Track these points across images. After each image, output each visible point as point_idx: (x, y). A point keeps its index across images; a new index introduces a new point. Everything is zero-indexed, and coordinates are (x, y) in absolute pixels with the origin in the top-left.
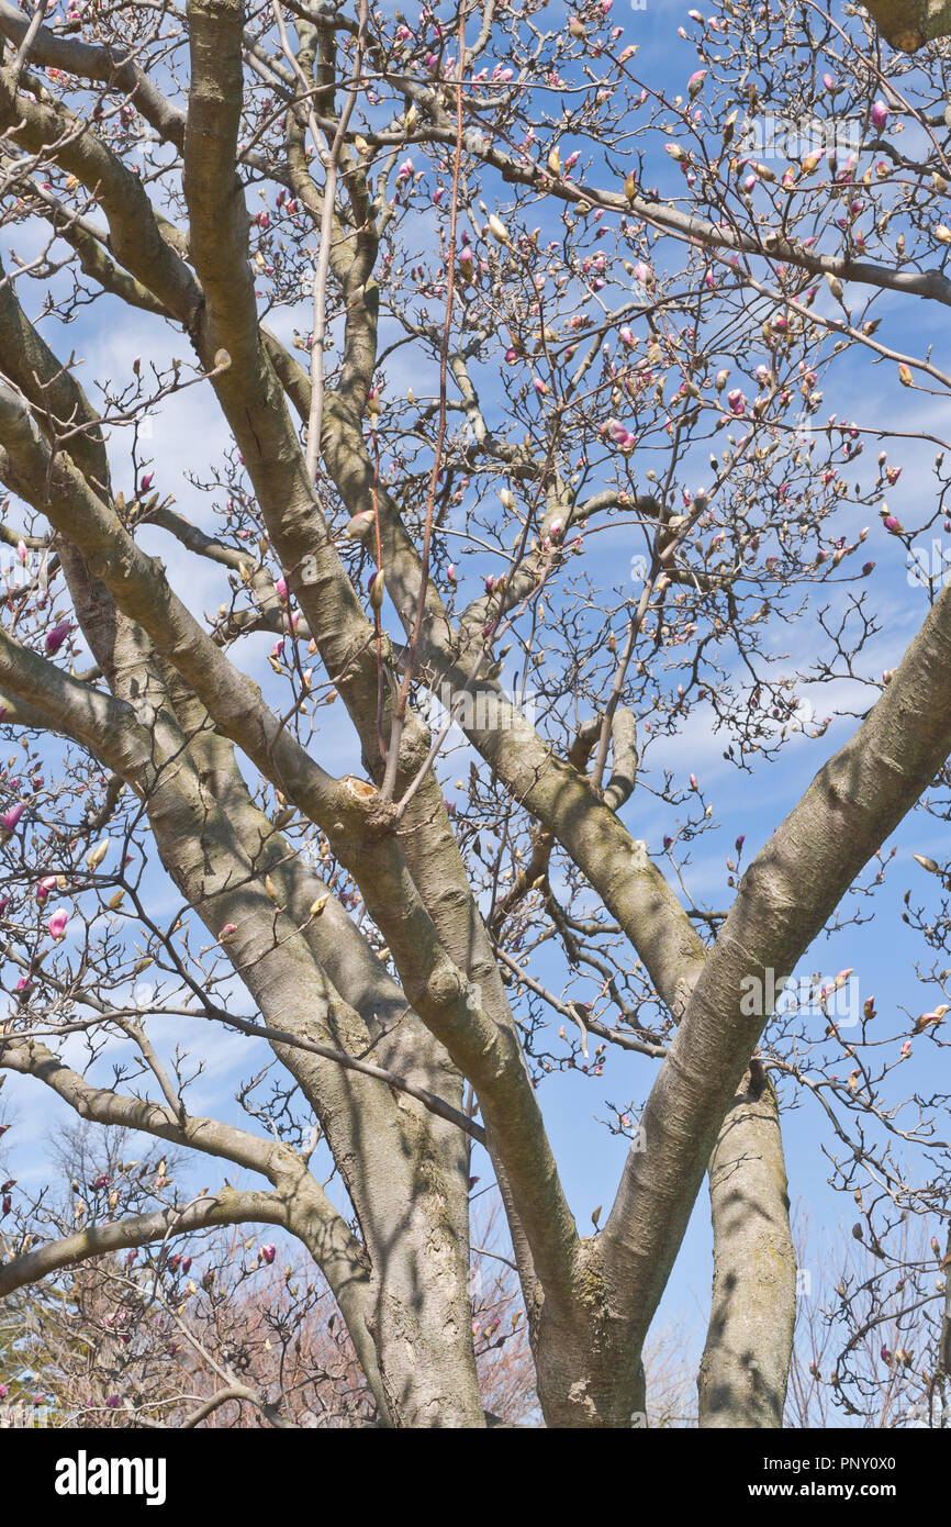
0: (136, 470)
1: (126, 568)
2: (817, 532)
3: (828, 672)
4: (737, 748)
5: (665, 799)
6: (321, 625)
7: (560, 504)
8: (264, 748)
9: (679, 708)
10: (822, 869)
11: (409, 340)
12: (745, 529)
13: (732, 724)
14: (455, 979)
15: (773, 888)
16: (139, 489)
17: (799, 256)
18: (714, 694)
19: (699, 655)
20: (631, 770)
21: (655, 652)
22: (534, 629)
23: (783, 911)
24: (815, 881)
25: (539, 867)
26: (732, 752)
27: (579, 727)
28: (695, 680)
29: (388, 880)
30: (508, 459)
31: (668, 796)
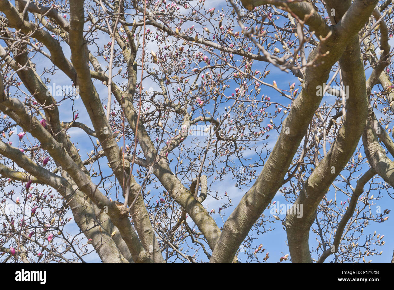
0: (73, 113)
1: (53, 147)
2: (259, 126)
3: (258, 164)
4: (238, 183)
5: (216, 199)
6: (111, 159)
7: (187, 120)
8: (91, 194)
9: (223, 173)
10: (244, 222)
11: (148, 76)
12: (240, 125)
13: (238, 177)
14: (146, 255)
15: (232, 228)
16: (74, 118)
17: (246, 55)
18: (232, 169)
19: (228, 159)
20: (206, 192)
21: (215, 158)
22: (180, 154)
23: (235, 234)
24: (243, 226)
25: (184, 218)
26: (237, 185)
27: (192, 180)
28: (227, 166)
29: (126, 229)
30: (174, 108)
31: (217, 198)
